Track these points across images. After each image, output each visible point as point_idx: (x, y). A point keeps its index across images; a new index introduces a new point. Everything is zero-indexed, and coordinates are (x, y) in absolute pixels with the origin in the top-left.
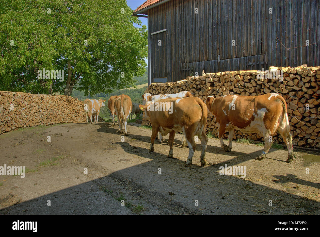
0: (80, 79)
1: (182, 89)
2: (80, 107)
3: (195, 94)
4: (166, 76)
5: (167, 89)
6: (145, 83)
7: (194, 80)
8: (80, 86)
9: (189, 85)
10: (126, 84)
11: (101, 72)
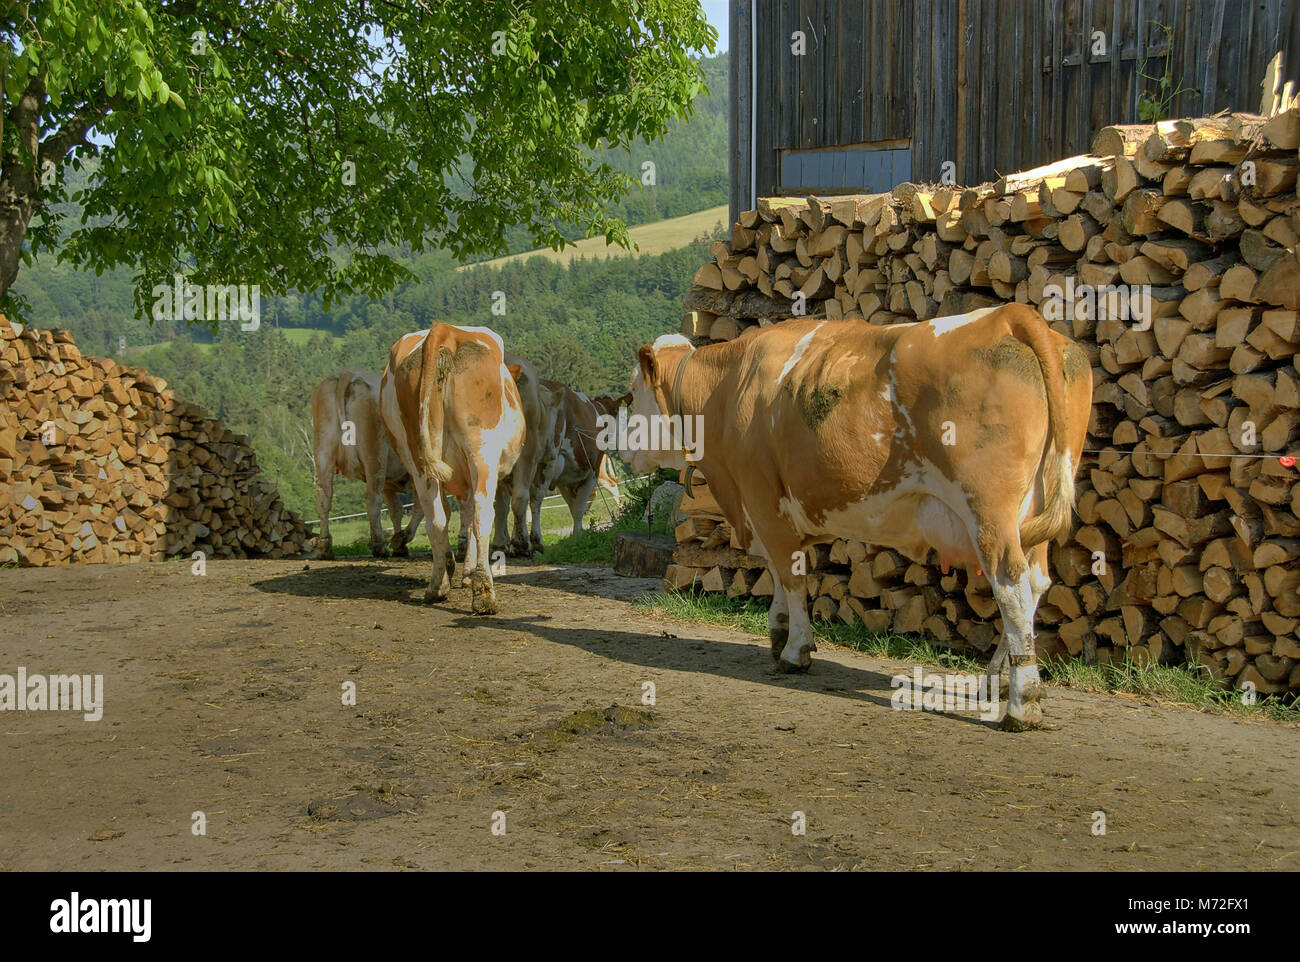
0: (90, 149)
1: (1055, 244)
2: (99, 415)
3: (1180, 299)
4: (900, 129)
5: (908, 250)
6: (705, 199)
7: (1170, 161)
8: (96, 222)
9: (1118, 207)
10: (526, 212)
11: (290, 88)
